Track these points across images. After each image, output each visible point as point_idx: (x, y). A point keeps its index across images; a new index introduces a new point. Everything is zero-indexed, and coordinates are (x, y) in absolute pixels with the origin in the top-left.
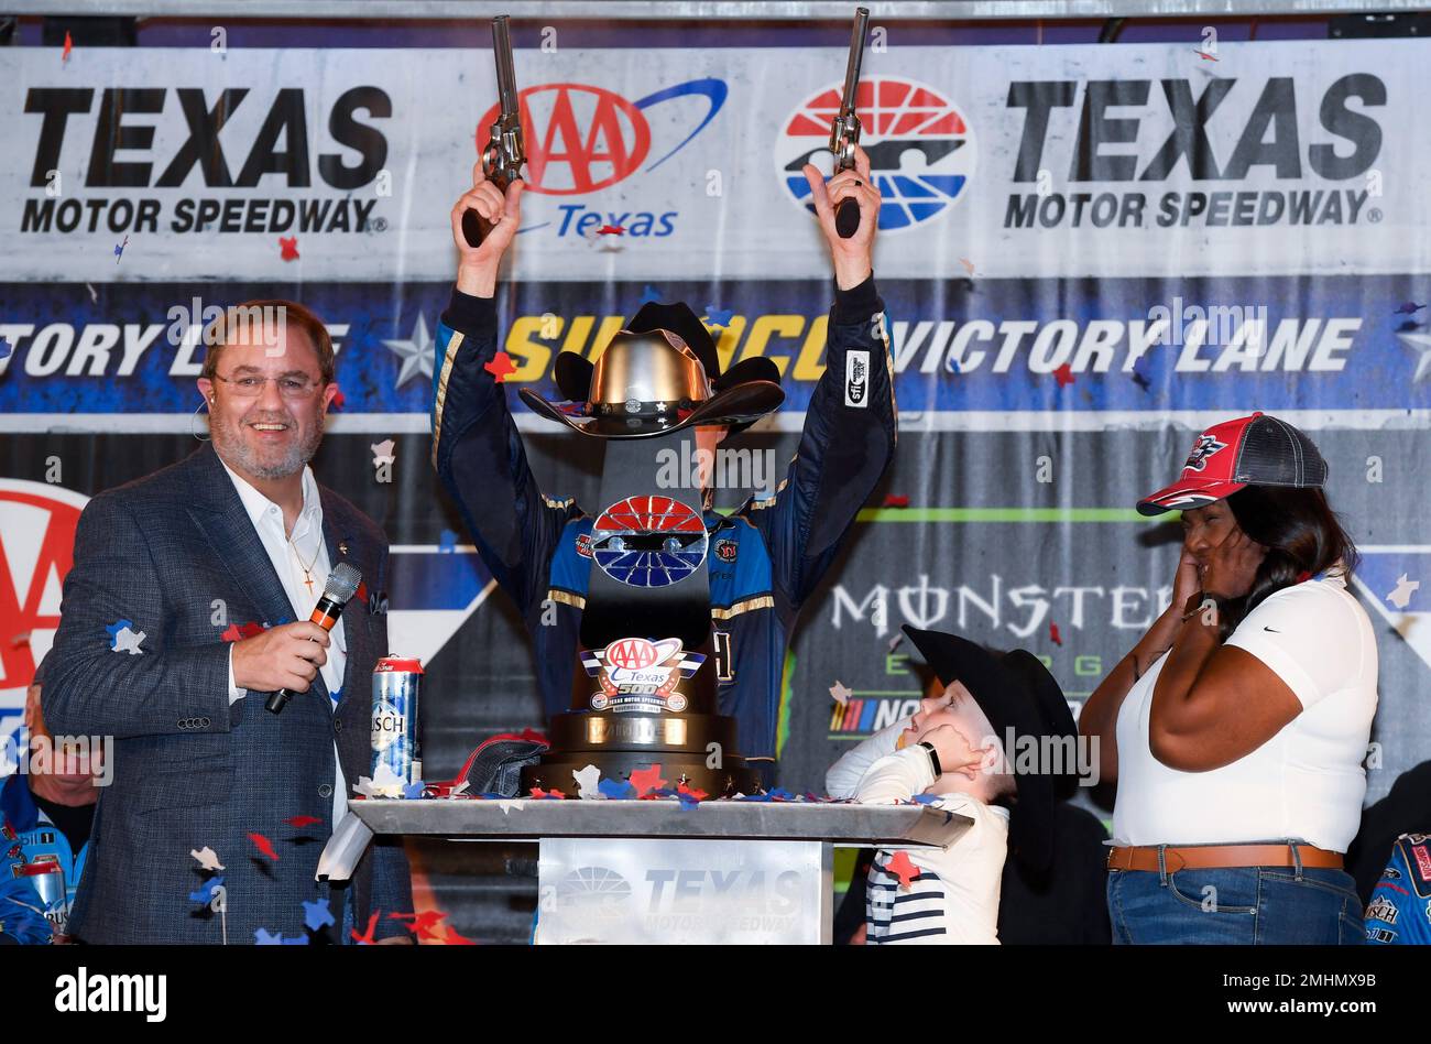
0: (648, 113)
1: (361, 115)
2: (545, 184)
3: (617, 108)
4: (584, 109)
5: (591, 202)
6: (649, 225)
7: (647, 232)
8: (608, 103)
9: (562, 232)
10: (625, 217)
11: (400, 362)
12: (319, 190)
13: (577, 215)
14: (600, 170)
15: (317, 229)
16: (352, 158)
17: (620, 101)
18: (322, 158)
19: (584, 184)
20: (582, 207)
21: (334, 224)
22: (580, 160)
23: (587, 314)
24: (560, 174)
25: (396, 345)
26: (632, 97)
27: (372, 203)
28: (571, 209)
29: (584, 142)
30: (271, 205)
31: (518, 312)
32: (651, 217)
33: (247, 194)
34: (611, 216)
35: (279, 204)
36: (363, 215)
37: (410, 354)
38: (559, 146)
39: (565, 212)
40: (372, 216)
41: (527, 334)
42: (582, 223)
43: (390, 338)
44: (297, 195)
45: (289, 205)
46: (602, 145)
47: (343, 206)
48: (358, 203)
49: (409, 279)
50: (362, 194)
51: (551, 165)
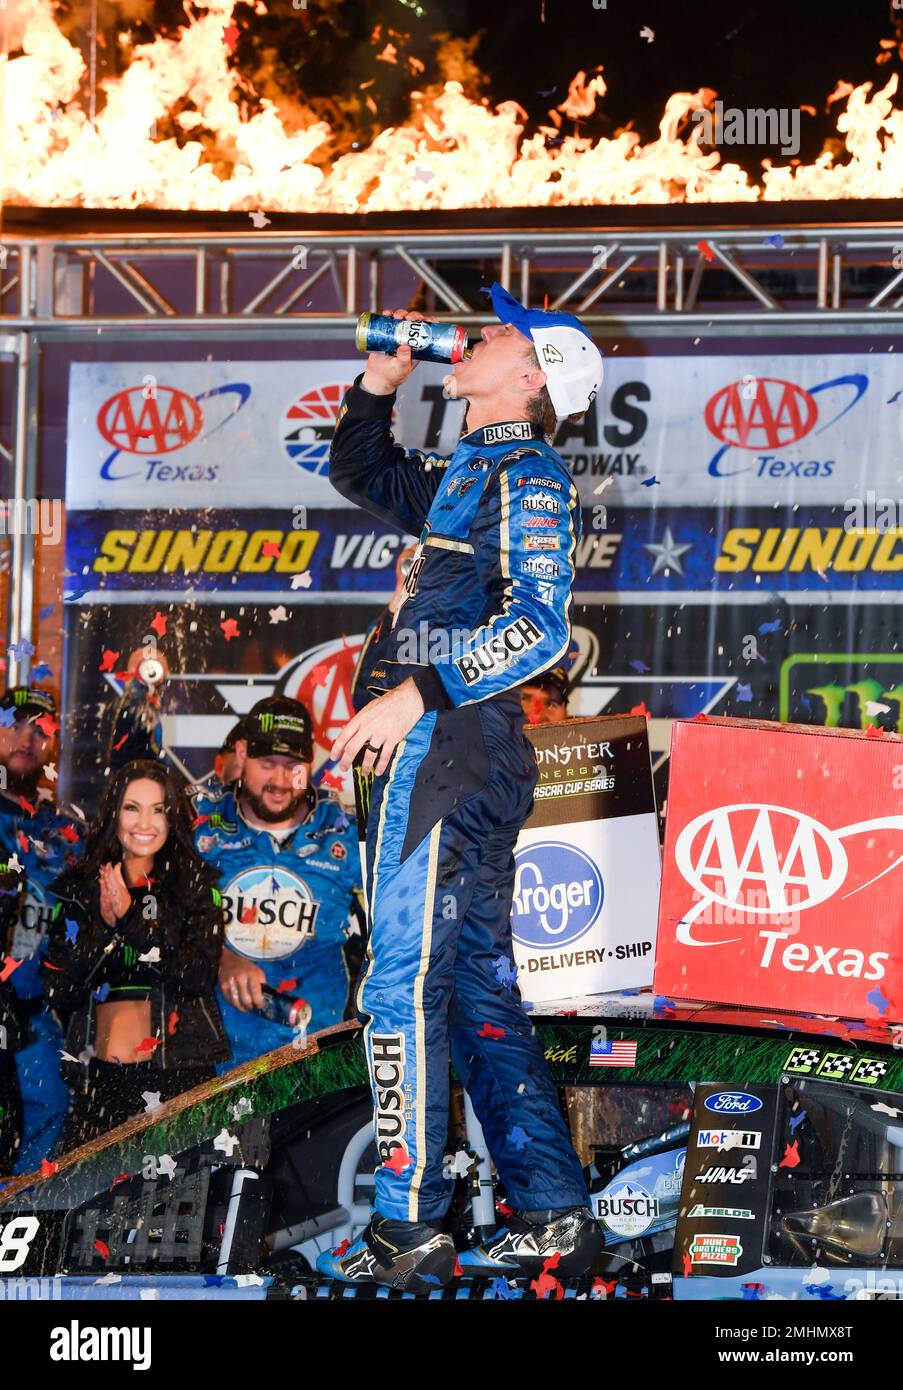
0: (816, 397)
1: (632, 401)
2: (749, 443)
3: (796, 394)
4: (775, 394)
5: (779, 455)
6: (816, 470)
7: (815, 474)
8: (791, 390)
9: (760, 474)
10: (800, 464)
11: (654, 558)
12: (605, 448)
13: (769, 464)
14: (785, 434)
15: (602, 472)
16: (625, 428)
17: (798, 389)
18: (606, 429)
19: (775, 443)
20: (772, 458)
21: (613, 470)
22: (772, 426)
23: (775, 526)
24: (759, 437)
25: (653, 547)
26: (806, 386)
27: (637, 457)
28: (765, 460)
29: (775, 415)
30: (573, 459)
31: (731, 525)
32: (818, 465)
33: (559, 451)
34: (792, 464)
35: (579, 458)
36: (631, 463)
37: (661, 553)
38: (758, 418)
39: (761, 462)
40: (638, 464)
41: (736, 541)
42: (772, 468)
43: (649, 542)
44: (590, 451)
45: (584, 458)
46: (786, 418)
47: (619, 458)
48: (628, 457)
49: (661, 505)
50: (632, 451)
51: (753, 431)
